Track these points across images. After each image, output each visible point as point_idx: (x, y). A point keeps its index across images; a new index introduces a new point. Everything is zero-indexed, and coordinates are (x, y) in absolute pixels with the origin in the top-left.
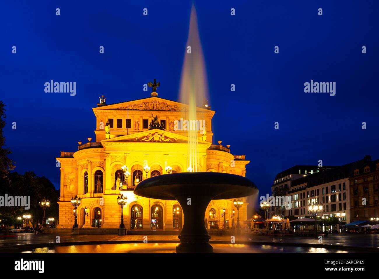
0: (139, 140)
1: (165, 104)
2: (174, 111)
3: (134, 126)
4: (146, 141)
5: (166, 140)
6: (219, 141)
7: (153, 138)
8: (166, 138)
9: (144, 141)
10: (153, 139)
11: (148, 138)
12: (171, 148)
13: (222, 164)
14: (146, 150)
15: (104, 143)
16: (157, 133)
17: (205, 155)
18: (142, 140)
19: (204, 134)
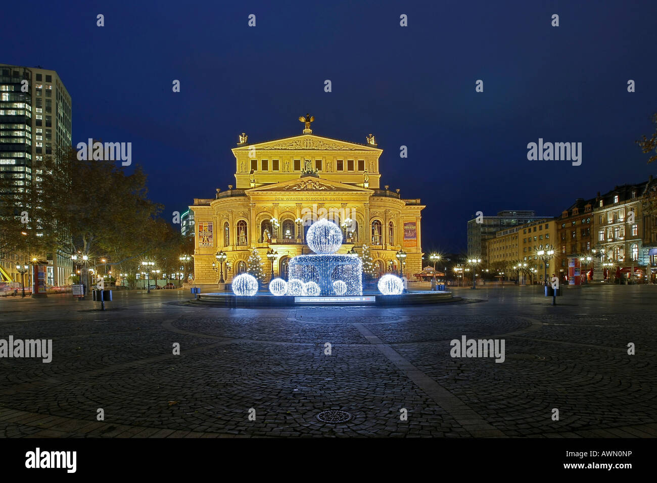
0: (290, 189)
1: (321, 142)
2: (332, 150)
4: (297, 189)
5: (321, 189)
6: (386, 186)
7: (305, 186)
8: (321, 185)
9: (295, 190)
11: (300, 186)
12: (327, 196)
13: (390, 211)
14: (298, 199)
15: (249, 193)
16: (310, 181)
17: (367, 204)
18: (294, 188)
19: (366, 181)
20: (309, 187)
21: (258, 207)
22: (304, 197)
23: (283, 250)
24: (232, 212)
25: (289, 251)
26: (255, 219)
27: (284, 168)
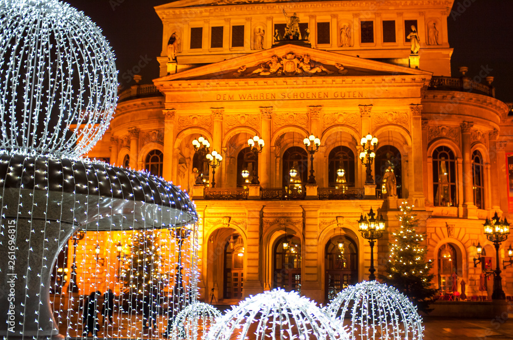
0: (246, 74)
3: (252, 42)
4: (263, 74)
5: (313, 71)
6: (463, 67)
7: (281, 66)
8: (313, 63)
9: (258, 76)
10: (281, 68)
11: (269, 68)
12: (328, 89)
13: (472, 126)
14: (265, 96)
15: (162, 85)
16: (290, 55)
17: (418, 105)
18: (254, 72)
19: (412, 52)
20: (289, 68)
21: (180, 117)
22: (278, 93)
23: (217, 215)
24: (136, 133)
25: (230, 218)
26: (174, 143)
27: (255, 41)
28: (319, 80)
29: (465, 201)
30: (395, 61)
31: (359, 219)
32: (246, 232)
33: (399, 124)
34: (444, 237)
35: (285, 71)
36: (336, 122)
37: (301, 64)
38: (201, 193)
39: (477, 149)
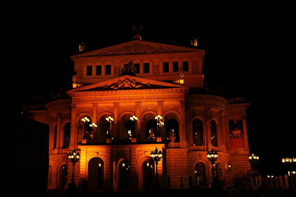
0: (108, 88)
1: (148, 46)
2: (158, 53)
3: (115, 72)
4: (115, 88)
6: (206, 83)
8: (137, 83)
9: (113, 89)
10: (123, 86)
11: (118, 86)
12: (144, 95)
13: (210, 109)
14: (116, 98)
15: (70, 94)
16: (127, 80)
17: (183, 101)
18: (111, 87)
19: (181, 78)
20: (126, 86)
21: (79, 107)
22: (121, 96)
23: (92, 152)
24: (60, 115)
25: (98, 153)
26: (76, 120)
27: (116, 72)
28: (140, 91)
29: (207, 143)
30: (173, 82)
31: (151, 152)
32: (105, 159)
33: (175, 109)
34: (198, 160)
35: (125, 87)
36: (148, 109)
37: (132, 84)
38: (85, 142)
39: (214, 119)
